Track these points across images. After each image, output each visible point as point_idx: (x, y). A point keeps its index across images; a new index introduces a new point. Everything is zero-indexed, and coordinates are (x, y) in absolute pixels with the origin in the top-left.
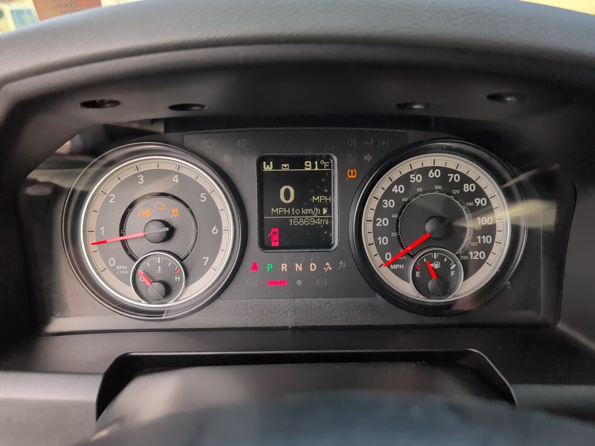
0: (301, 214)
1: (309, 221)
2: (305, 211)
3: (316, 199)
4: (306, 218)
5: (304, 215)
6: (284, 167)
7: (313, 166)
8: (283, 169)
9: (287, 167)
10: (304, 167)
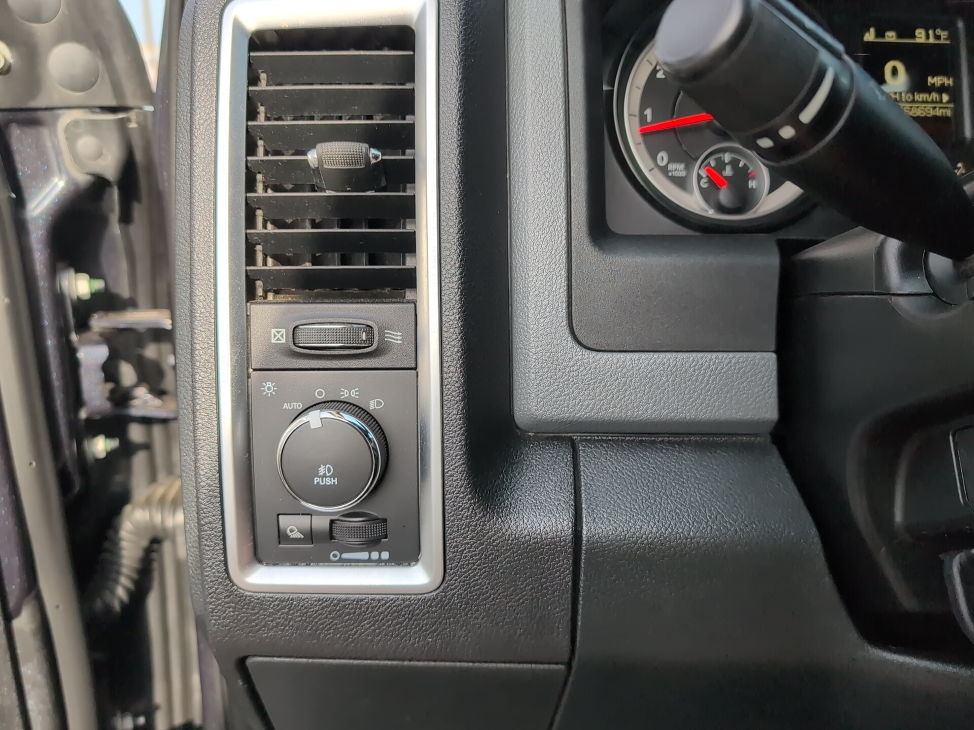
0: (913, 101)
1: (924, 111)
2: (919, 97)
3: (932, 82)
4: (921, 107)
5: (918, 102)
6: (888, 36)
7: (928, 37)
8: (887, 40)
9: (892, 37)
10: (914, 37)
